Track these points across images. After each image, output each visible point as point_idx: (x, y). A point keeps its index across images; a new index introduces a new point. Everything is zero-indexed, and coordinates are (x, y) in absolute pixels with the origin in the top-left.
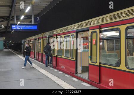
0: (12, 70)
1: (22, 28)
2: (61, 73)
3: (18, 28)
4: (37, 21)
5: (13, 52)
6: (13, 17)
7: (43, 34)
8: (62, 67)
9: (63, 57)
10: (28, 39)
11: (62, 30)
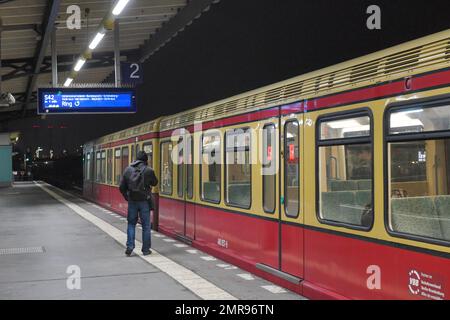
0: (44, 250)
1: (77, 104)
2: (209, 258)
3: (64, 104)
4: (131, 76)
5: (48, 191)
6: (47, 61)
7: (158, 124)
8: (219, 243)
9: (222, 205)
10: (106, 139)
11: (218, 111)
